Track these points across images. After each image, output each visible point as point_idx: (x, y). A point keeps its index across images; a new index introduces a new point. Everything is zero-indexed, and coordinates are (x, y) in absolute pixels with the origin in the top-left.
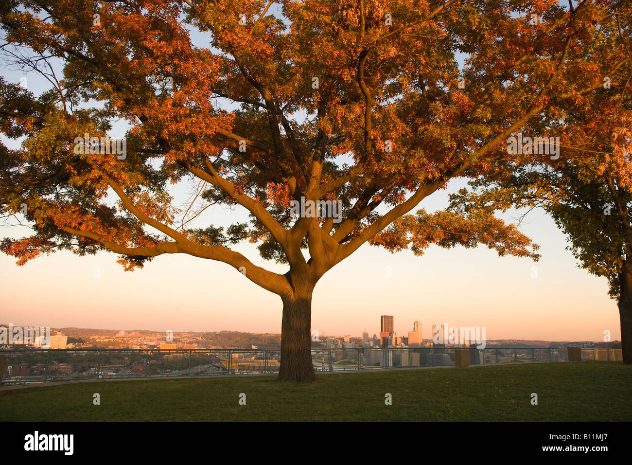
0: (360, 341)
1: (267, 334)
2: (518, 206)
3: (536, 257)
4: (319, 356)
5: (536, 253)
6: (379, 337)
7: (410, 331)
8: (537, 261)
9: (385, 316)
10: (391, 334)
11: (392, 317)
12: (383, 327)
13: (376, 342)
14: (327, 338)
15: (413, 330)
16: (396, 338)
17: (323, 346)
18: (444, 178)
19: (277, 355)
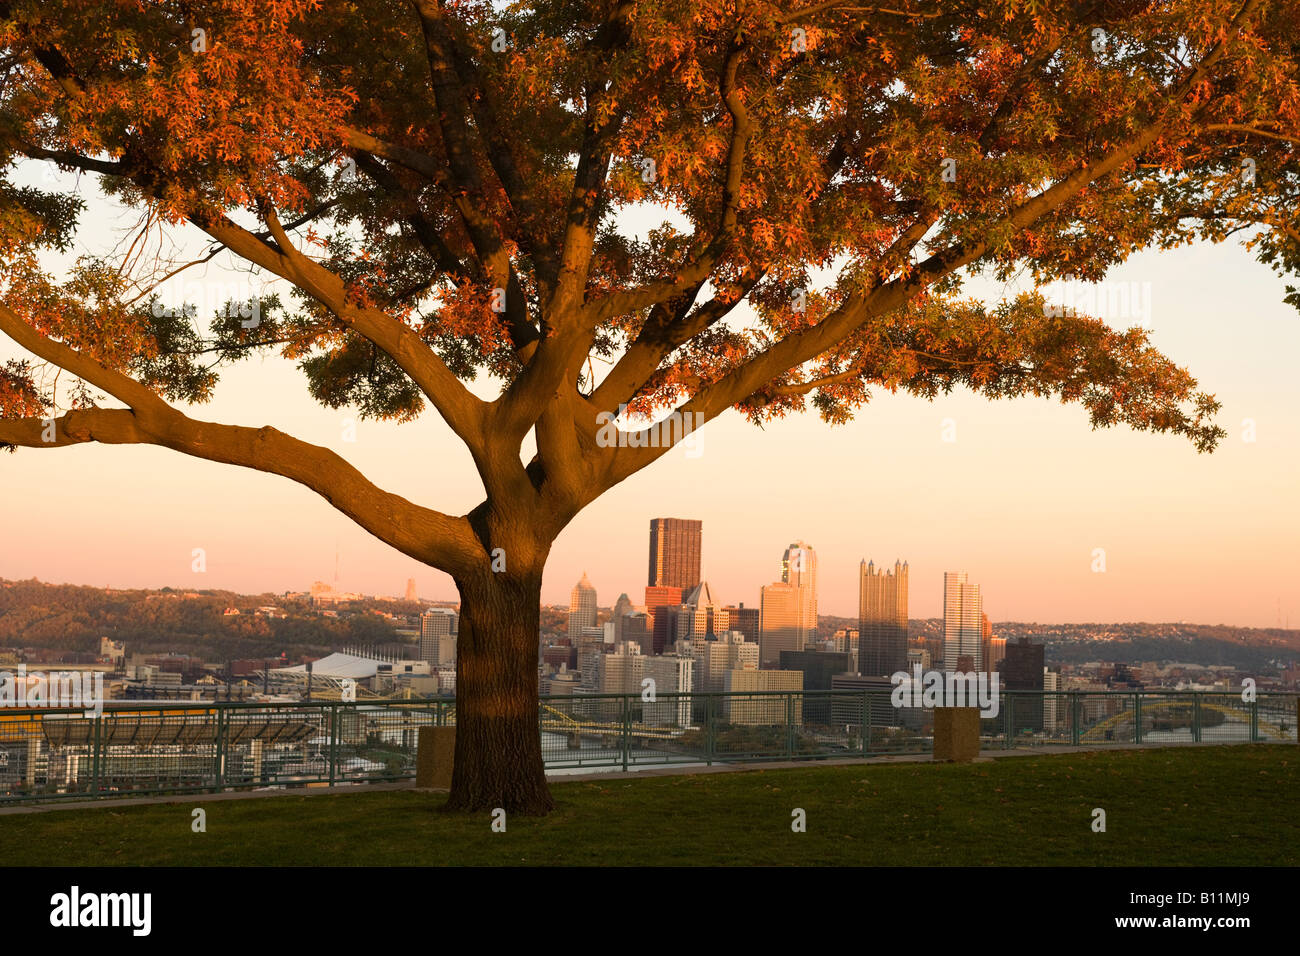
0: (562, 622)
1: (167, 590)
2: (1168, 238)
3: (1208, 438)
4: (389, 682)
5: (1204, 423)
6: (639, 604)
7: (768, 584)
8: (1210, 449)
9: (666, 520)
10: (690, 592)
11: (697, 525)
12: (660, 566)
13: (629, 626)
14: (423, 608)
15: (780, 580)
16: (710, 611)
17: (405, 640)
18: (922, 279)
19: (210, 680)
